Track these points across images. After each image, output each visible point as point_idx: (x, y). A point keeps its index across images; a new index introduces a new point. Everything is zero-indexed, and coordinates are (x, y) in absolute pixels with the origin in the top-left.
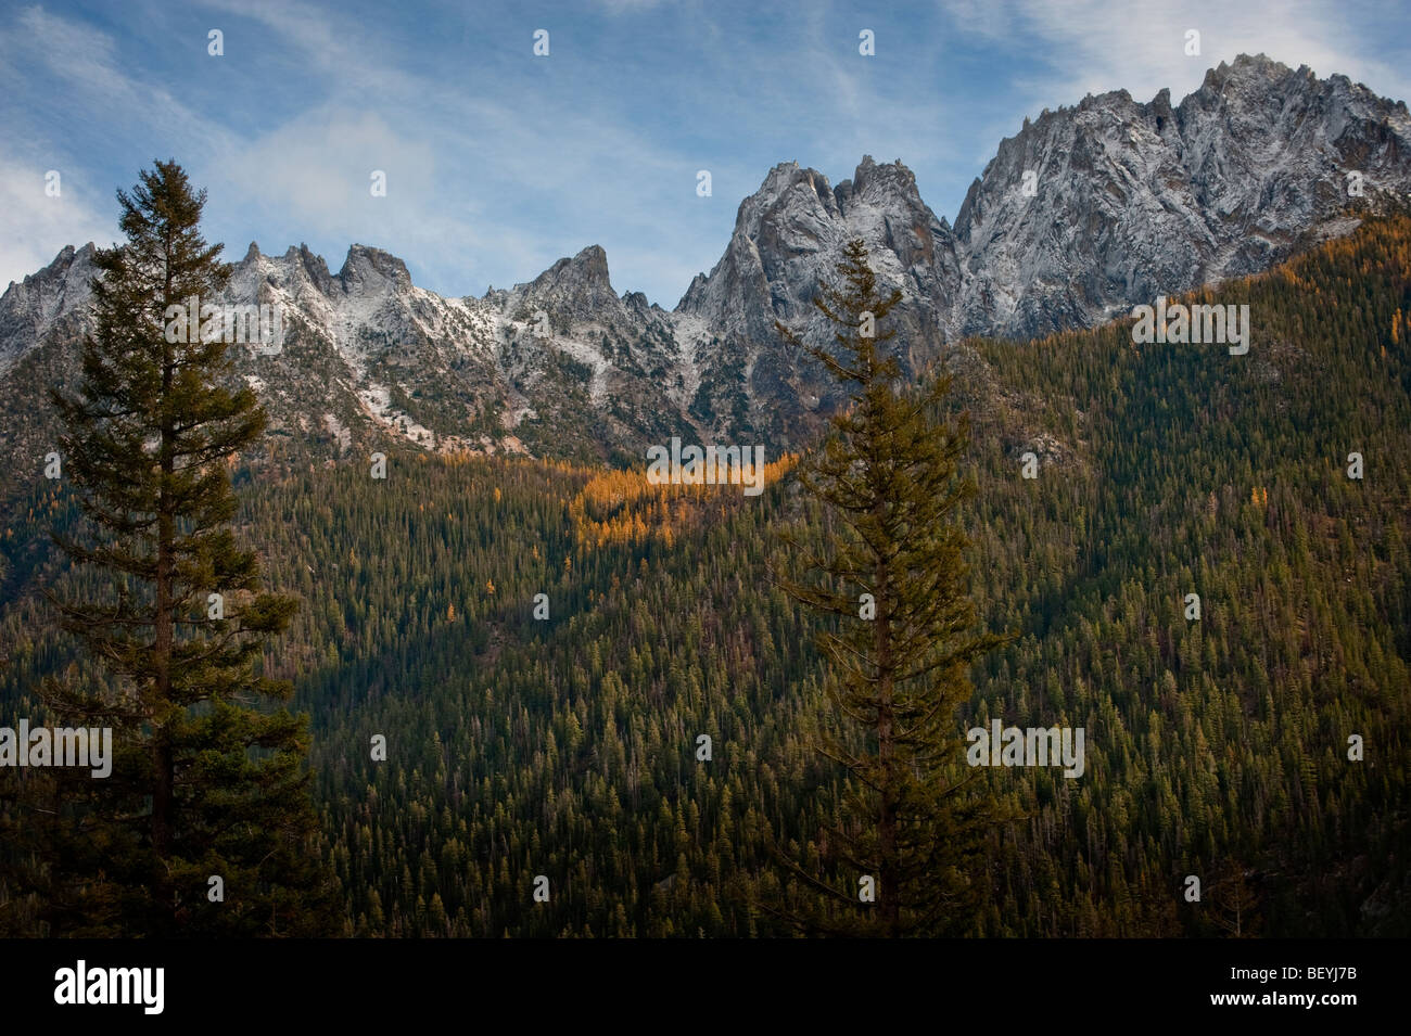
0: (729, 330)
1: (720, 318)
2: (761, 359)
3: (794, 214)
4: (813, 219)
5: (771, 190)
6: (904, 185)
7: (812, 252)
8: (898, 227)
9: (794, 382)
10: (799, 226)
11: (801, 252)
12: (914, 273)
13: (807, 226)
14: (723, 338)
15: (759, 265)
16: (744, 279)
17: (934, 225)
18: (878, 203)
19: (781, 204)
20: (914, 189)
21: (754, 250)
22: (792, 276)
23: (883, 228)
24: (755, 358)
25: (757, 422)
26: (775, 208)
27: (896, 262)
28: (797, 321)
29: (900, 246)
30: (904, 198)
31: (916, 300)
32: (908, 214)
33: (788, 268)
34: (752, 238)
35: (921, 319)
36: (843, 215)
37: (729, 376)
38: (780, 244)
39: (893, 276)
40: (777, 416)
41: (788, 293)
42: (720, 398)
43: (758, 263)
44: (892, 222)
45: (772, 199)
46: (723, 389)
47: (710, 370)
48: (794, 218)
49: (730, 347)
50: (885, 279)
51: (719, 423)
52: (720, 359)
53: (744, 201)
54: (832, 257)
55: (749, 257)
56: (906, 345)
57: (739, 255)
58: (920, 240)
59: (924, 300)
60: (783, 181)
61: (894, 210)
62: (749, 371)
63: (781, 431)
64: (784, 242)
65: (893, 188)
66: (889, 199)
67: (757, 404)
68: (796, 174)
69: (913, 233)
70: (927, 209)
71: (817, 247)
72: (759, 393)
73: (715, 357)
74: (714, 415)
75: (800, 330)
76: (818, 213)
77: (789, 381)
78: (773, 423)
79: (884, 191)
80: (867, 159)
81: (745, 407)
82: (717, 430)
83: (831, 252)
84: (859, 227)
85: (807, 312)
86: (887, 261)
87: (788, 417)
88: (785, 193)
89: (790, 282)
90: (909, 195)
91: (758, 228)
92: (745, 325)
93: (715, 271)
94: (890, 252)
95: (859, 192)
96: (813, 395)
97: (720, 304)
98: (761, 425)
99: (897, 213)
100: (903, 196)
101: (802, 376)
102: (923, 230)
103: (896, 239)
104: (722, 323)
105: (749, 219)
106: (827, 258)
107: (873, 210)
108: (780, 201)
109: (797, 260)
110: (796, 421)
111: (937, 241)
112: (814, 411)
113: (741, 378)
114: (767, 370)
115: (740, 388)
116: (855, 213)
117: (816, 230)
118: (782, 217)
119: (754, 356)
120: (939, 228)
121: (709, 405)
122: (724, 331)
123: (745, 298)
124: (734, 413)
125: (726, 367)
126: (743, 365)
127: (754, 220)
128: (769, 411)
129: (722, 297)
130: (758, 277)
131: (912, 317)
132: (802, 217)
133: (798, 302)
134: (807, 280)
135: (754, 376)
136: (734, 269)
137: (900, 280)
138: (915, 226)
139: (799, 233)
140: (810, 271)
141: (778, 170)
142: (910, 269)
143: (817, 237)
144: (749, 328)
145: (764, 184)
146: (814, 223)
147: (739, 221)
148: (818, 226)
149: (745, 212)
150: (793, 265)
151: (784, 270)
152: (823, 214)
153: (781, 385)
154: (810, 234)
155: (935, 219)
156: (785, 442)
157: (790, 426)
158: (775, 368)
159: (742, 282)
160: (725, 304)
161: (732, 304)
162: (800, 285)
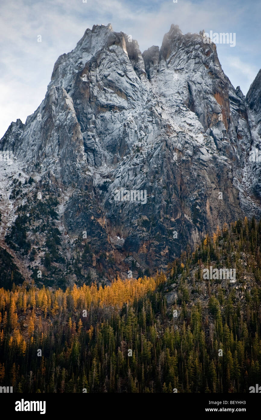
0: (43, 173)
1: (35, 161)
2: (74, 200)
3: (106, 73)
4: (124, 79)
5: (86, 50)
6: (207, 54)
7: (121, 108)
8: (200, 92)
9: (103, 222)
10: (111, 84)
11: (111, 108)
12: (211, 134)
13: (117, 85)
14: (37, 178)
15: (74, 115)
16: (60, 127)
17: (231, 93)
18: (182, 69)
19: (95, 63)
20: (215, 59)
21: (69, 102)
22: (102, 129)
23: (186, 93)
24: (67, 198)
25: (69, 255)
26: (89, 67)
27: (198, 124)
28: (105, 169)
29: (200, 109)
30: (207, 66)
31: (215, 158)
32: (210, 81)
33: (98, 121)
34: (68, 91)
35: (218, 176)
36: (149, 78)
37: (43, 212)
38: (92, 98)
39: (194, 136)
40: (87, 251)
41: (98, 144)
42: (35, 231)
43: (73, 114)
44: (194, 88)
45: (86, 58)
46: (37, 223)
47: (25, 206)
48: (106, 77)
49: (44, 187)
50: (187, 137)
51: (34, 253)
52: (35, 196)
53: (61, 58)
54: (140, 114)
55: (65, 108)
56: (204, 197)
57: (56, 105)
58: (218, 106)
59: (222, 159)
60: (98, 43)
61: (197, 77)
62: (61, 209)
63: (91, 265)
64: (96, 98)
65: (196, 56)
66: (192, 66)
67: (70, 239)
68: (110, 37)
69: (213, 99)
70: (226, 78)
71: (125, 104)
72: (71, 229)
73: (31, 195)
74: (29, 246)
75: (108, 177)
76: (129, 74)
77: (99, 221)
78: (84, 256)
79: (189, 58)
80: (174, 29)
81: (58, 241)
82: (32, 259)
83: (139, 110)
84: (163, 90)
85: (114, 162)
86: (189, 121)
87: (97, 253)
88: (99, 54)
89: (100, 134)
90: (211, 64)
91: (73, 83)
92: (59, 169)
93: (32, 118)
94: (192, 114)
95: (165, 58)
96: (119, 235)
97: (36, 148)
98: (73, 258)
99: (199, 80)
100: (206, 64)
101: (108, 218)
102: (222, 96)
103: (196, 103)
104: (37, 165)
105: (64, 74)
106: (136, 115)
107: (176, 76)
108: (94, 60)
109: (107, 115)
110: (104, 256)
111: (233, 108)
112: (120, 250)
113: (54, 215)
114: (79, 210)
115: (53, 224)
116: (160, 77)
117: (126, 89)
118: (95, 74)
119: (66, 196)
120: (234, 96)
121: (25, 237)
122: (39, 172)
123: (60, 144)
124: (48, 245)
125: (41, 204)
126: (56, 204)
127: (69, 76)
128: (80, 246)
129: (38, 142)
130: (72, 127)
131: (210, 174)
132: (113, 76)
133: (106, 153)
134: (116, 133)
135: (66, 214)
136: (50, 117)
137: (200, 139)
138: (215, 92)
139: (110, 90)
140: (118, 125)
141: (93, 31)
142: (208, 131)
143: (127, 96)
144: (63, 172)
145: (80, 43)
146: (124, 83)
147: (55, 75)
148: (129, 86)
149: (61, 67)
150: (103, 119)
151: (94, 123)
152: (133, 75)
153: (92, 223)
154: (120, 92)
155: (232, 88)
156: (94, 274)
157: (98, 261)
158: (86, 208)
159: (57, 130)
160: (40, 148)
161: (47, 149)
162: (108, 138)
